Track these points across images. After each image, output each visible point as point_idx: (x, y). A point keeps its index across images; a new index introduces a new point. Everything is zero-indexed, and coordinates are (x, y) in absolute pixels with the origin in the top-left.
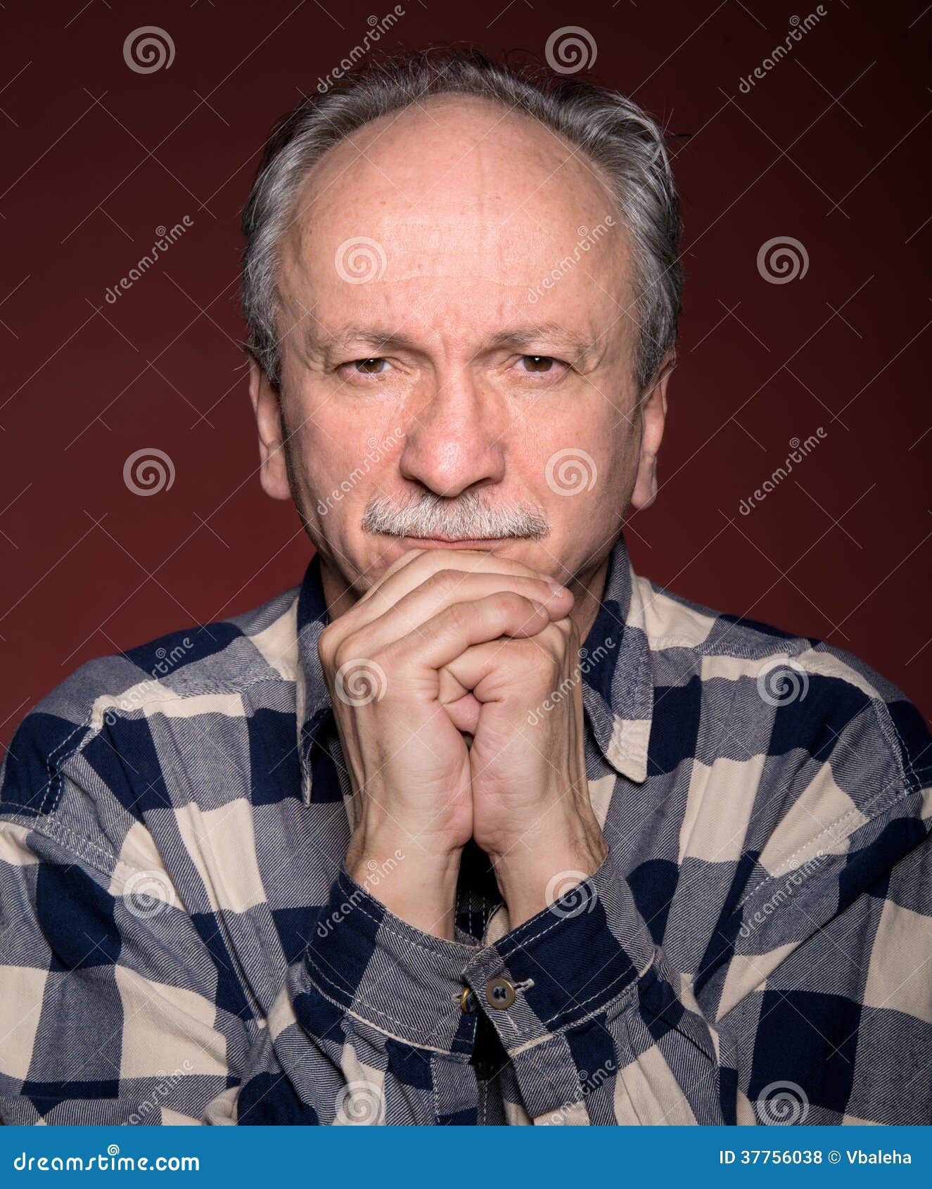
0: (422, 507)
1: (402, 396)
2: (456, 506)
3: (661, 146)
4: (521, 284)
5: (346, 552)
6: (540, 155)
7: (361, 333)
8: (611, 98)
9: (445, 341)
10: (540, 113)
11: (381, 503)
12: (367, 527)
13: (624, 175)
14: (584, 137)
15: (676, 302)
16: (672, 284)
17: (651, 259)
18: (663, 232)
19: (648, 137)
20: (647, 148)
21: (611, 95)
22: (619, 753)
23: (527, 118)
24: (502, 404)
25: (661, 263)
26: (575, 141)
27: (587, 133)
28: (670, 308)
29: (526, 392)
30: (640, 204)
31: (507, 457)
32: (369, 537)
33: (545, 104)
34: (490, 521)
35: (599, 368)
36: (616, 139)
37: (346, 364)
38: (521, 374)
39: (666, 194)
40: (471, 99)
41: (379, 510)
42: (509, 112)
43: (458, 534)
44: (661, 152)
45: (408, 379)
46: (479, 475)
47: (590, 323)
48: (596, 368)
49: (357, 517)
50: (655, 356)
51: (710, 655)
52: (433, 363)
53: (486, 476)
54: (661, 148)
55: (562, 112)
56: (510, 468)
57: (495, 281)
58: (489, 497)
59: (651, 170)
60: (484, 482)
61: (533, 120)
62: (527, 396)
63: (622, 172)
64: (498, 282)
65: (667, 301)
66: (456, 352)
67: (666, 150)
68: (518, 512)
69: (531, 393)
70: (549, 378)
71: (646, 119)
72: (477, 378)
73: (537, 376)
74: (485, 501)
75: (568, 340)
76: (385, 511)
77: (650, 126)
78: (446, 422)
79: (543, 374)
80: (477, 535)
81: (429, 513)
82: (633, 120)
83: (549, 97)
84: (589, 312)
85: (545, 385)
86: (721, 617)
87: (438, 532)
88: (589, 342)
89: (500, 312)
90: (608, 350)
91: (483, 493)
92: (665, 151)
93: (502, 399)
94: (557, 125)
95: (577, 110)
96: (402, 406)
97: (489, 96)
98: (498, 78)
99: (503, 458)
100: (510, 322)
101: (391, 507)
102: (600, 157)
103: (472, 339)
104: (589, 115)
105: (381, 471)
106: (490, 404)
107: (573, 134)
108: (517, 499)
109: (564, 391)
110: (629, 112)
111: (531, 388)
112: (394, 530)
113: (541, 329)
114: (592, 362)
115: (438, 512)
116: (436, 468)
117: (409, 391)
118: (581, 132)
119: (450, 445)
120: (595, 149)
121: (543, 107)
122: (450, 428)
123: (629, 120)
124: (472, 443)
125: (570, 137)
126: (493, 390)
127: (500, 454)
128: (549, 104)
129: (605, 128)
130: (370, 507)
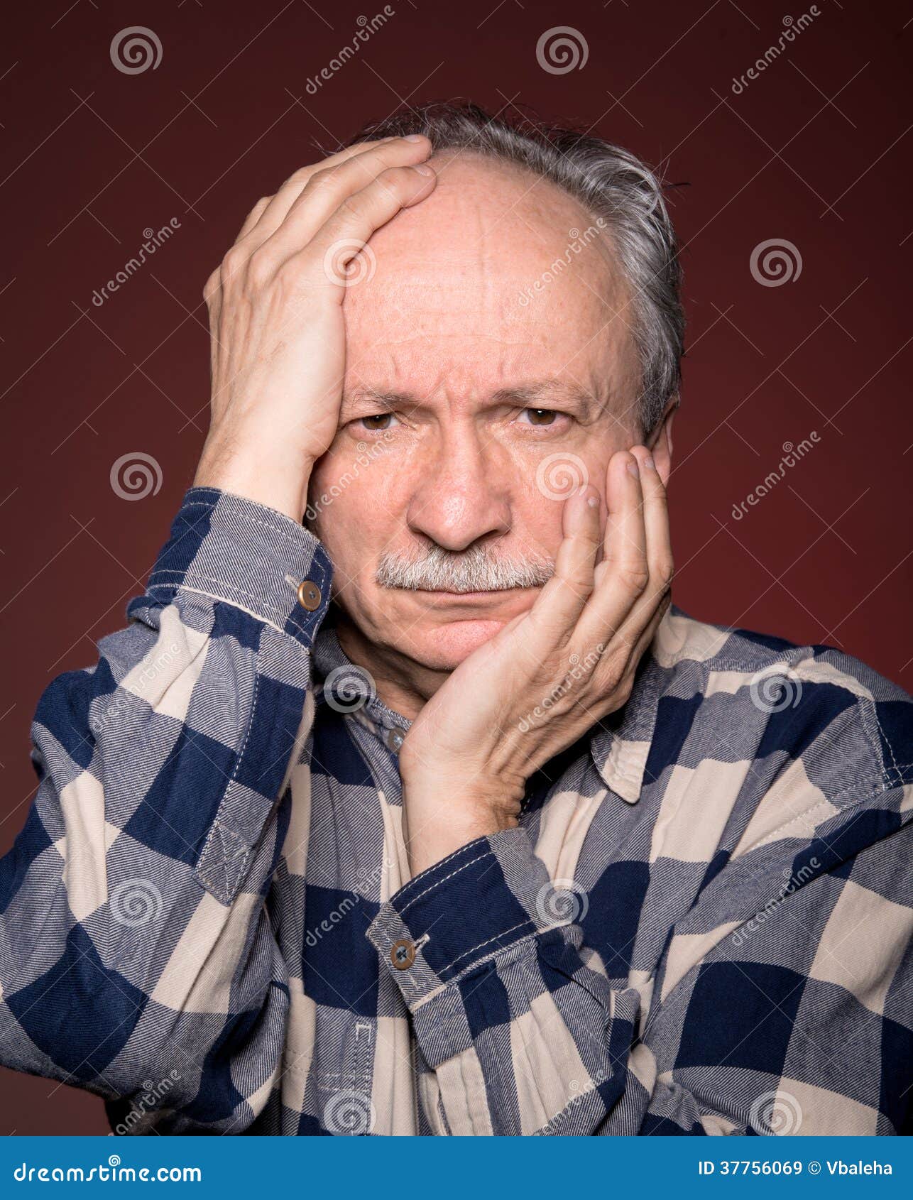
0: (431, 559)
1: (407, 451)
2: (464, 559)
3: (659, 195)
4: (521, 342)
5: (360, 605)
6: (539, 211)
7: (369, 394)
8: (608, 150)
9: (450, 397)
10: (539, 167)
11: (391, 557)
12: (379, 583)
13: (621, 225)
14: (583, 189)
15: (678, 348)
16: (674, 330)
17: (651, 307)
18: (663, 281)
19: (646, 187)
20: (645, 197)
21: (609, 147)
22: (615, 772)
23: (526, 173)
24: (507, 458)
25: (661, 311)
26: (574, 193)
27: (585, 185)
28: (671, 355)
29: (530, 445)
30: (640, 254)
31: (514, 510)
32: (383, 591)
33: (543, 157)
34: (496, 574)
35: (602, 418)
36: (615, 189)
37: (353, 421)
38: (525, 427)
39: (664, 243)
40: (470, 156)
41: (391, 565)
42: (508, 167)
43: (465, 586)
44: (658, 201)
45: (413, 434)
46: (486, 527)
47: (592, 376)
48: (599, 418)
49: (370, 571)
50: (659, 401)
51: (717, 671)
52: (437, 418)
53: (492, 529)
54: (659, 196)
55: (560, 165)
56: (517, 520)
57: (497, 339)
58: (496, 550)
59: (649, 220)
60: (491, 534)
61: (532, 174)
62: (531, 449)
63: (622, 223)
64: (499, 340)
65: (668, 347)
66: (460, 408)
67: (664, 199)
68: (525, 564)
69: (536, 446)
70: (553, 430)
71: (643, 169)
72: (481, 432)
73: (541, 428)
74: (491, 554)
75: (569, 394)
76: (396, 566)
77: (648, 176)
78: (451, 477)
79: (547, 427)
80: (484, 587)
81: (437, 566)
82: (630, 171)
83: (547, 151)
84: (590, 364)
85: (550, 438)
86: (736, 633)
87: (446, 585)
88: (591, 394)
89: (501, 370)
90: (611, 399)
91: (490, 546)
92: (662, 199)
93: (508, 453)
94: (555, 178)
95: (576, 162)
96: (408, 461)
97: (487, 151)
98: (497, 132)
99: (509, 509)
100: (510, 380)
101: (401, 561)
102: (599, 209)
103: (475, 396)
104: (587, 166)
105: (389, 525)
106: (495, 457)
107: (573, 187)
108: (524, 551)
109: (569, 442)
110: (627, 163)
111: (536, 441)
112: (406, 584)
113: (542, 385)
114: (595, 413)
115: (445, 565)
116: (443, 523)
117: (415, 446)
118: (580, 184)
119: (456, 500)
120: (593, 201)
121: (541, 160)
122: (456, 483)
123: (627, 170)
124: (477, 498)
125: (569, 189)
126: (497, 443)
127: (507, 507)
128: (548, 157)
129: (603, 179)
130: (382, 561)
